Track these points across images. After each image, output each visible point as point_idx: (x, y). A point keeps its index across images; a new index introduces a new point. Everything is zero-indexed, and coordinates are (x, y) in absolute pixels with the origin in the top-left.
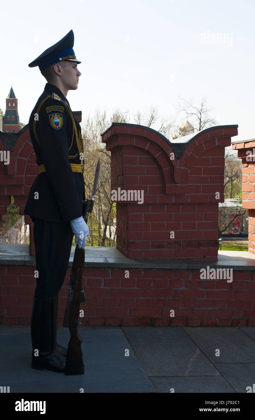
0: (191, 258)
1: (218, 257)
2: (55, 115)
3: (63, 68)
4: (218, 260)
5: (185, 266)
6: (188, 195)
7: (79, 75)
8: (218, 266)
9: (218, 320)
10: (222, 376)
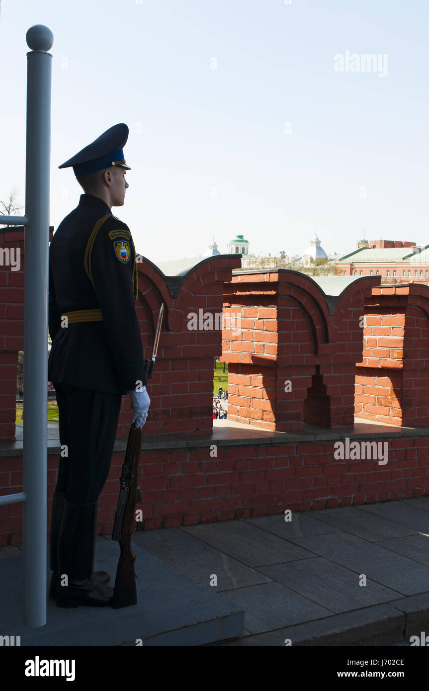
0: (182, 432)
1: (213, 428)
2: (121, 242)
3: (114, 175)
4: (214, 433)
5: (183, 444)
6: (180, 347)
7: (127, 187)
8: (214, 441)
9: (219, 513)
10: (275, 581)
